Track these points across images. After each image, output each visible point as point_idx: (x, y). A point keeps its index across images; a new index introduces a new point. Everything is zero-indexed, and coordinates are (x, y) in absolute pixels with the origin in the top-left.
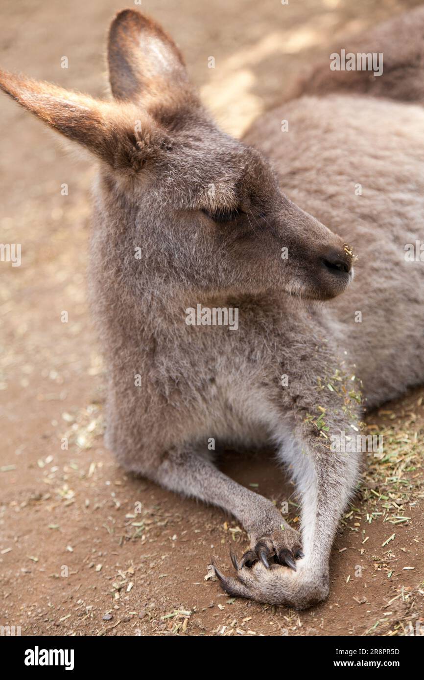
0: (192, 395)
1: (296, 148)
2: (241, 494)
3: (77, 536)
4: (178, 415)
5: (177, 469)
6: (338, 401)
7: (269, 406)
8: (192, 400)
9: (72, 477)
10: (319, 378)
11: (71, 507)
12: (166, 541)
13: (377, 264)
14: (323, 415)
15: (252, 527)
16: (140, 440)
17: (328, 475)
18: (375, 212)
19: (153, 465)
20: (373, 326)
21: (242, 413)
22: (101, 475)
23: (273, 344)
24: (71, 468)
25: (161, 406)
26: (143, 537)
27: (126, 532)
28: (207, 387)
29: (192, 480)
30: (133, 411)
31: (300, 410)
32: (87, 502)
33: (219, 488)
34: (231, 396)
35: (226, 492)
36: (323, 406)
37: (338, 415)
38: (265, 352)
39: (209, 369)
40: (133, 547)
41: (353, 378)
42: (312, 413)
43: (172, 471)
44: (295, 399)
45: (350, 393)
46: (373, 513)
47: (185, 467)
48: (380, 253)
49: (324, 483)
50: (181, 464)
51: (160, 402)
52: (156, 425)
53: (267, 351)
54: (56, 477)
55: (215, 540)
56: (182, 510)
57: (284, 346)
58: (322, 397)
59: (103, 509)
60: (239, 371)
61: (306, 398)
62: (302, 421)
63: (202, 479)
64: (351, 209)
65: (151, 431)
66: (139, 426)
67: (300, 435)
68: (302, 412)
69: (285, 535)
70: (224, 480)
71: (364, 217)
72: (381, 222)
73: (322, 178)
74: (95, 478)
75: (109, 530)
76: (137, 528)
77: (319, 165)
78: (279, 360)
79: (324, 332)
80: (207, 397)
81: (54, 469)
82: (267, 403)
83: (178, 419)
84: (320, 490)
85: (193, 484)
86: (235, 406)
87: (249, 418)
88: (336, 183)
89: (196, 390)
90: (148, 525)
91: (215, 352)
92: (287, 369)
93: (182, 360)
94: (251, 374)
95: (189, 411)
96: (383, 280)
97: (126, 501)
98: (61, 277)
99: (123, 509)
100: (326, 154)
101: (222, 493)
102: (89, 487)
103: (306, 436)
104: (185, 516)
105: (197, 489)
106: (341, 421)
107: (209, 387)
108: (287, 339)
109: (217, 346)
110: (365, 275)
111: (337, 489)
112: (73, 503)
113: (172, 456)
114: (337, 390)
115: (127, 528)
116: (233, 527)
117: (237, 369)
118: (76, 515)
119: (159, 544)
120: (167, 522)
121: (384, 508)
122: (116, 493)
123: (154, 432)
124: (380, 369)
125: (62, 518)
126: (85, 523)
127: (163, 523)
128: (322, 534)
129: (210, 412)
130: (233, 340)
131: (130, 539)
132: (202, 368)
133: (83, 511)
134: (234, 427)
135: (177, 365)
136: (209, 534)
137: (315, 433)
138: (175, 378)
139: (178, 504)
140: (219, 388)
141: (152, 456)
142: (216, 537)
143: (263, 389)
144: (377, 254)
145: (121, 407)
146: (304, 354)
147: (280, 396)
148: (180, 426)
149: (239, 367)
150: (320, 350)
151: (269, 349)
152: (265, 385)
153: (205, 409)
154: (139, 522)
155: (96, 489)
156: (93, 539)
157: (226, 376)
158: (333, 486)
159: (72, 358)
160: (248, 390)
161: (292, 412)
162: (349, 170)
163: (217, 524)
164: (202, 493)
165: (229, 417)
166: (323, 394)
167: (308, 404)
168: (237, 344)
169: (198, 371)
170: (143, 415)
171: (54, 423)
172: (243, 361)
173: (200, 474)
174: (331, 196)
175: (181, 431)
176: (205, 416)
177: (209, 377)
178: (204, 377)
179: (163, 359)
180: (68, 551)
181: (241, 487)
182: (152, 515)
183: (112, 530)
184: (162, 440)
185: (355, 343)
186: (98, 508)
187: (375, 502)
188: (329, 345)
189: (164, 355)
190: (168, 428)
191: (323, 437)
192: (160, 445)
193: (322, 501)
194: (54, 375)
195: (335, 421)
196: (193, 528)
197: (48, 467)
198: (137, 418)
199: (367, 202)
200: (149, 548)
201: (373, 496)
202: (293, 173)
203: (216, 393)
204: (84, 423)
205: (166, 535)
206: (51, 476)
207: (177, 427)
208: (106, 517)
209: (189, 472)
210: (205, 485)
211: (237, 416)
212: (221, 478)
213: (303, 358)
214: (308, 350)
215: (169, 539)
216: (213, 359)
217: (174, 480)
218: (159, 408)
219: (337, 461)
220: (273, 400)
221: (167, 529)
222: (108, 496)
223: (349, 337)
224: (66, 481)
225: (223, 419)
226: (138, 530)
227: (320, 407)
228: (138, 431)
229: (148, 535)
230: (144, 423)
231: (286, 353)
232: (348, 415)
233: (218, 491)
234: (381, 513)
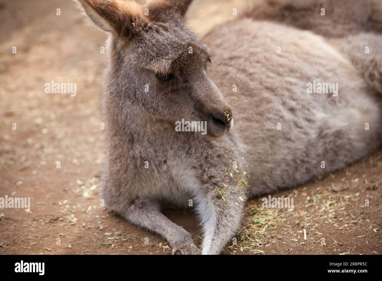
0: (152, 168)
1: (235, 45)
2: (172, 226)
3: (75, 241)
4: (143, 178)
5: (139, 210)
6: (234, 183)
7: (195, 180)
8: (152, 171)
9: (77, 211)
10: (226, 169)
11: (74, 226)
12: (125, 248)
13: (270, 116)
14: (225, 188)
15: (175, 244)
16: (119, 190)
17: (222, 220)
18: (274, 87)
19: (124, 207)
20: (262, 149)
21: (179, 183)
22: (94, 212)
23: (203, 146)
24: (78, 207)
25: (134, 171)
26: (113, 245)
27: (104, 241)
28: (162, 165)
29: (146, 217)
30: (118, 171)
31: (212, 184)
32: (84, 224)
33: (160, 222)
34: (174, 172)
35: (164, 224)
36: (226, 184)
37: (233, 190)
38: (197, 150)
39: (164, 155)
40: (106, 249)
41: (245, 173)
42: (219, 187)
43: (135, 211)
44: (211, 178)
45: (242, 180)
46: (245, 247)
47: (143, 209)
48: (273, 110)
49: (219, 224)
50: (141, 208)
51: (134, 169)
52: (130, 182)
53: (199, 149)
54: (68, 210)
55: (153, 251)
56: (137, 234)
57: (208, 147)
58: (226, 179)
59: (92, 229)
60: (180, 159)
61: (217, 178)
62: (213, 190)
63: (152, 217)
64: (261, 83)
65: (126, 185)
66: (120, 181)
67: (210, 197)
68: (213, 185)
69: (192, 250)
70: (164, 218)
71: (267, 88)
72: (276, 93)
73: (247, 63)
74: (90, 213)
75: (94, 239)
76: (110, 240)
77: (246, 56)
78: (205, 155)
79: (233, 144)
80: (161, 171)
81: (68, 206)
82: (194, 179)
83: (143, 180)
84: (216, 227)
85: (146, 219)
86: (176, 179)
87: (182, 187)
88: (255, 67)
89: (155, 166)
90: (117, 239)
91: (168, 147)
92: (209, 161)
93: (149, 148)
94: (187, 161)
95: (149, 176)
96: (272, 124)
97: (106, 226)
98: (88, 111)
99: (104, 230)
100: (252, 50)
101: (162, 225)
102: (86, 217)
103: (213, 199)
104: (138, 237)
105: (148, 222)
106: (234, 193)
107: (163, 166)
108: (211, 144)
109: (170, 144)
110: (263, 120)
111: (226, 229)
112: (75, 224)
113: (137, 202)
114: (235, 177)
115: (104, 240)
116: (165, 245)
117: (179, 158)
118: (76, 230)
119: (121, 249)
120: (128, 239)
121: (251, 245)
122: (101, 222)
123: (128, 186)
124: (263, 174)
125: (68, 231)
126: (81, 235)
127: (125, 239)
128: (213, 250)
129: (161, 179)
130: (179, 142)
131: (105, 245)
132: (160, 154)
133: (80, 229)
134: (173, 191)
135: (146, 151)
136: (150, 247)
137: (219, 197)
138: (144, 157)
139: (135, 231)
140: (168, 167)
141: (125, 201)
142: (154, 249)
143: (193, 170)
144: (271, 110)
145: (112, 169)
146: (219, 153)
147: (202, 175)
148: (144, 184)
149: (181, 156)
150: (229, 153)
151: (200, 148)
152: (194, 168)
153: (158, 177)
154: (112, 237)
155: (90, 218)
156: (84, 243)
157: (173, 161)
158: (224, 226)
159: (87, 154)
160: (184, 170)
161: (207, 185)
162: (263, 61)
163: (156, 243)
164: (150, 225)
165: (171, 185)
166: (227, 177)
167: (217, 181)
168: (181, 145)
169: (158, 156)
170: (124, 175)
171: (71, 184)
172: (183, 154)
173: (151, 214)
174: (251, 74)
175: (144, 188)
176: (158, 181)
177: (163, 159)
178: (161, 159)
179: (137, 146)
180: (69, 248)
181: (173, 223)
182: (120, 235)
183: (96, 240)
184: (132, 191)
185: (251, 156)
186: (90, 228)
187: (247, 242)
188: (234, 152)
189: (139, 144)
190: (136, 185)
191: (223, 200)
192: (130, 194)
193: (217, 233)
194: (75, 161)
195: (231, 192)
196: (141, 244)
197: (64, 205)
198: (119, 176)
199: (270, 80)
200: (115, 251)
201: (246, 239)
202: (231, 58)
203: (166, 169)
204: (89, 186)
205: (126, 245)
206: (65, 210)
207: (142, 185)
208: (93, 233)
209: (144, 212)
210: (153, 220)
211: (176, 185)
212: (162, 217)
213: (219, 156)
214: (222, 152)
215: (127, 248)
216: (167, 151)
217: (136, 217)
218: (133, 172)
219: (228, 214)
220: (197, 177)
221: (127, 243)
222: (96, 223)
223: (248, 152)
224: (74, 213)
225: (167, 185)
226: (110, 241)
227: (224, 184)
228: (119, 183)
229: (116, 244)
230: (123, 180)
231: (210, 152)
232: (239, 191)
233: (159, 224)
234: (249, 248)
